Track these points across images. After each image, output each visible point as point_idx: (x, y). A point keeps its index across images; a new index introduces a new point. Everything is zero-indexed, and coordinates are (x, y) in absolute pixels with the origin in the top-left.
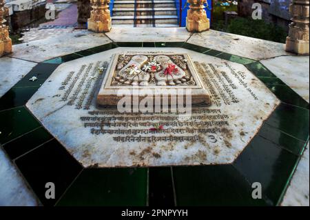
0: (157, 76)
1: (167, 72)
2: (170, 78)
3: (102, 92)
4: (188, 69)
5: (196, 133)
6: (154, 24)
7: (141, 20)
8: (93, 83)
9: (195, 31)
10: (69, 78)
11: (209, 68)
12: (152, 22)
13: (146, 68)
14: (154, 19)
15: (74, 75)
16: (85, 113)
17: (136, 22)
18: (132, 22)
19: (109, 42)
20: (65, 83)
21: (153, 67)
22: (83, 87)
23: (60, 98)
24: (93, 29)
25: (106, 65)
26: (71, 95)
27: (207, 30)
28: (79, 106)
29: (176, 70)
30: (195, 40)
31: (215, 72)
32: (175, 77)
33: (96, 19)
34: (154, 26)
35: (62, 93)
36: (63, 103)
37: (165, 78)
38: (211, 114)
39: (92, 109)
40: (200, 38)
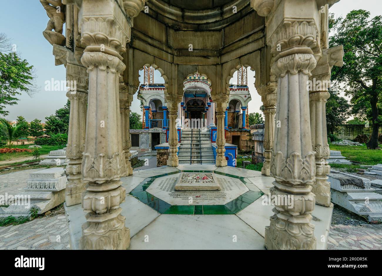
0: (199, 180)
1: (204, 179)
2: (204, 181)
3: (177, 185)
4: (212, 178)
5: (213, 198)
6: (201, 163)
7: (194, 161)
8: (172, 184)
9: (220, 166)
10: (162, 183)
11: (223, 180)
12: (200, 162)
13: (195, 178)
14: (201, 161)
15: (164, 182)
16: (170, 193)
17: (191, 162)
18: (189, 162)
19: (178, 170)
20: (160, 184)
21: (198, 177)
22: (168, 186)
23: (159, 189)
24: (170, 165)
25: (177, 178)
26: (164, 187)
27: (226, 166)
28: (168, 191)
29: (207, 178)
30: (219, 170)
31: (225, 181)
32: (207, 181)
33: (172, 160)
34: (201, 164)
35: (160, 187)
36: (161, 190)
37: (203, 181)
38: (220, 193)
39: (173, 191)
40: (222, 169)
